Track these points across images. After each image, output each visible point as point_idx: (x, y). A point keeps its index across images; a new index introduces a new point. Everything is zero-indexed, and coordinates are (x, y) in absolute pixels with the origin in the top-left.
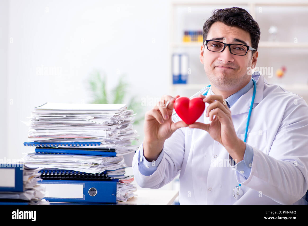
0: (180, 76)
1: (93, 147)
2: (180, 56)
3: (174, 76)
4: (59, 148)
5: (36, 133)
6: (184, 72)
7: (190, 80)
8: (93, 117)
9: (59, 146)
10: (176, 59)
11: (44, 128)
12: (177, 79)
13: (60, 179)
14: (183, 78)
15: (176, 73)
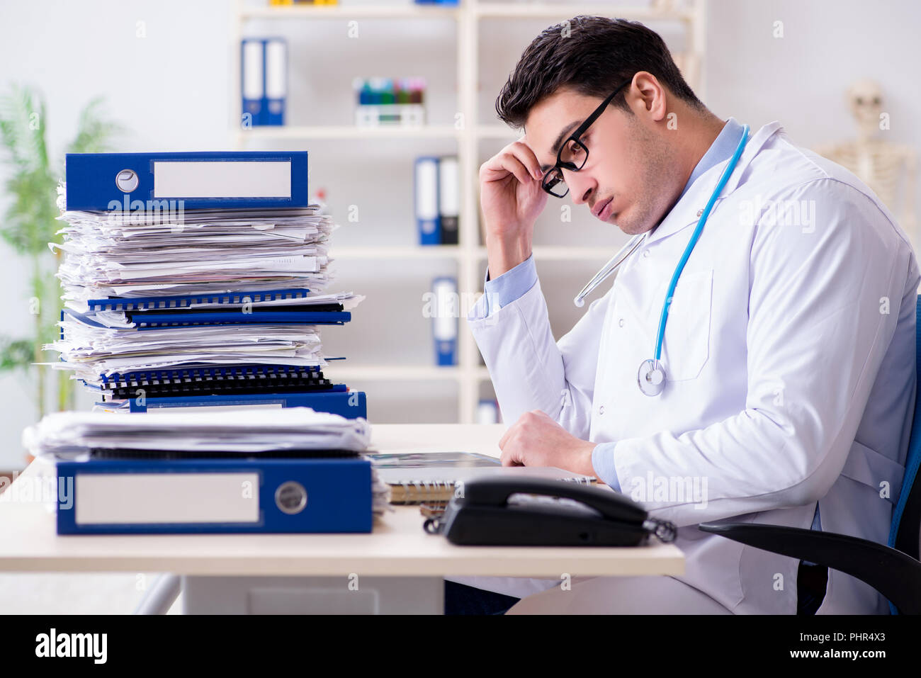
0: (264, 101)
1: (289, 301)
2: (264, 43)
3: (246, 103)
4: (194, 310)
5: (121, 273)
6: (275, 91)
8: (271, 224)
9: (194, 305)
10: (253, 52)
11: (141, 258)
12: (254, 109)
13: (208, 393)
14: (274, 108)
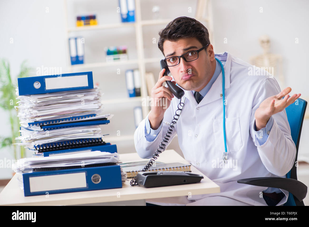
0: (77, 57)
1: (90, 118)
2: (76, 39)
3: (72, 58)
4: (61, 123)
6: (80, 53)
7: (86, 60)
8: (83, 95)
9: (61, 122)
10: (73, 42)
12: (74, 60)
14: (80, 59)
15: (74, 54)
